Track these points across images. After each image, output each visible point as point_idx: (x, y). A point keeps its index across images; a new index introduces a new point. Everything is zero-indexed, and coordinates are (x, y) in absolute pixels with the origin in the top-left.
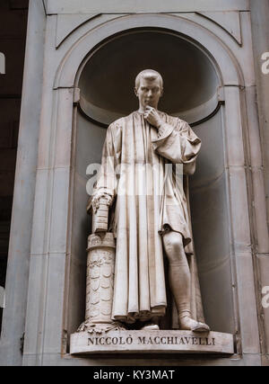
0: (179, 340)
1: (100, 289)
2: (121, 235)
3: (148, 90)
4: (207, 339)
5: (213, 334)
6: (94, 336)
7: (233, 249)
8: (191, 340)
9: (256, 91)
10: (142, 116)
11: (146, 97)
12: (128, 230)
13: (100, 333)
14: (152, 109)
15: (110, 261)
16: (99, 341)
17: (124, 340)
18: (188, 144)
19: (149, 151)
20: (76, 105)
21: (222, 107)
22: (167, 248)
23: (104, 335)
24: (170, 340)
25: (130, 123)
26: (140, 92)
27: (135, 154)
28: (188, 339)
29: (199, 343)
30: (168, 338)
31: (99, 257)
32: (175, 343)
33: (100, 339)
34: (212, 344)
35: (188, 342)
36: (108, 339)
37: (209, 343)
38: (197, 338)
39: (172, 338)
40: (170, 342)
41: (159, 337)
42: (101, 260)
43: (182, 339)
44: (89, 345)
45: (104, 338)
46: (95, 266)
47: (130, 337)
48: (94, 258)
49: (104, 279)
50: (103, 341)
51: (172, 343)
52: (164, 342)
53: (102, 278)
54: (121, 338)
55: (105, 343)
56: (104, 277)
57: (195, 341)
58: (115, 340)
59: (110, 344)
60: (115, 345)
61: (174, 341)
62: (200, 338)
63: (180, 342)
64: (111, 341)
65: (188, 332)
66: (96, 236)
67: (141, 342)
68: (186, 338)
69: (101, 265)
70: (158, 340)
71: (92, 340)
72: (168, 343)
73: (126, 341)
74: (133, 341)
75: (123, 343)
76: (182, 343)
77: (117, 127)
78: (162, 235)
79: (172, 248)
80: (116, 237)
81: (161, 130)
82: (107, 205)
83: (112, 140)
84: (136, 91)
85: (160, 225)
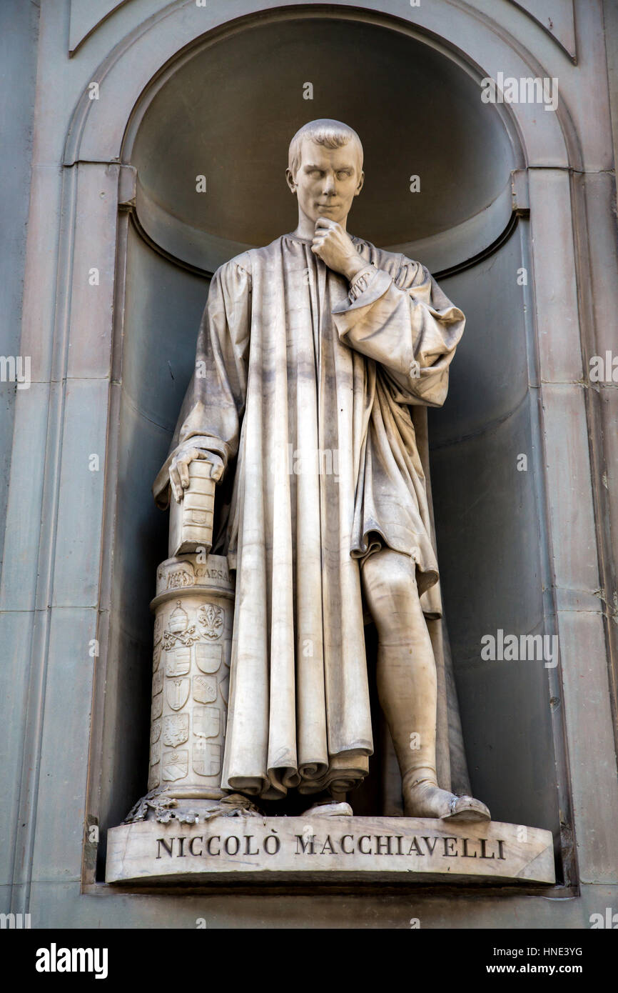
0: (406, 845)
1: (190, 707)
2: (249, 560)
3: (323, 174)
4: (483, 842)
5: (502, 830)
6: (175, 832)
7: (553, 603)
8: (440, 845)
9: (613, 183)
10: (307, 245)
11: (319, 193)
12: (267, 547)
13: (192, 825)
14: (332, 225)
15: (218, 632)
16: (187, 848)
17: (256, 844)
18: (432, 324)
19: (327, 336)
20: (126, 211)
21: (521, 225)
22: (374, 595)
23: (201, 831)
24: (384, 845)
25: (275, 266)
26: (301, 182)
27: (289, 347)
28: (431, 842)
29: (461, 853)
30: (378, 838)
31: (188, 621)
32: (397, 851)
33: (192, 842)
34: (497, 855)
35: (431, 850)
36: (214, 841)
37: (488, 854)
38: (455, 839)
39: (389, 838)
40: (384, 850)
41: (352, 837)
42: (194, 627)
43: (415, 842)
44: (159, 858)
45: (202, 838)
46: (178, 644)
47: (273, 834)
48: (174, 621)
49: (203, 678)
50: (199, 847)
51: (389, 853)
52: (365, 847)
53: (198, 676)
54: (248, 838)
55: (205, 852)
56: (202, 674)
57: (452, 847)
58: (232, 843)
59: (219, 854)
60: (232, 858)
61: (394, 848)
62: (465, 841)
63: (411, 850)
64: (221, 845)
65: (432, 824)
66: (181, 562)
67: (304, 851)
68: (426, 839)
69: (195, 642)
70: (350, 844)
71: (169, 845)
72: (379, 853)
73: (262, 848)
74: (283, 845)
75: (253, 850)
76: (416, 852)
77: (238, 275)
78: (359, 561)
79: (390, 594)
80: (234, 567)
81: (360, 285)
82: (212, 480)
83: (222, 310)
84: (291, 178)
85: (356, 535)
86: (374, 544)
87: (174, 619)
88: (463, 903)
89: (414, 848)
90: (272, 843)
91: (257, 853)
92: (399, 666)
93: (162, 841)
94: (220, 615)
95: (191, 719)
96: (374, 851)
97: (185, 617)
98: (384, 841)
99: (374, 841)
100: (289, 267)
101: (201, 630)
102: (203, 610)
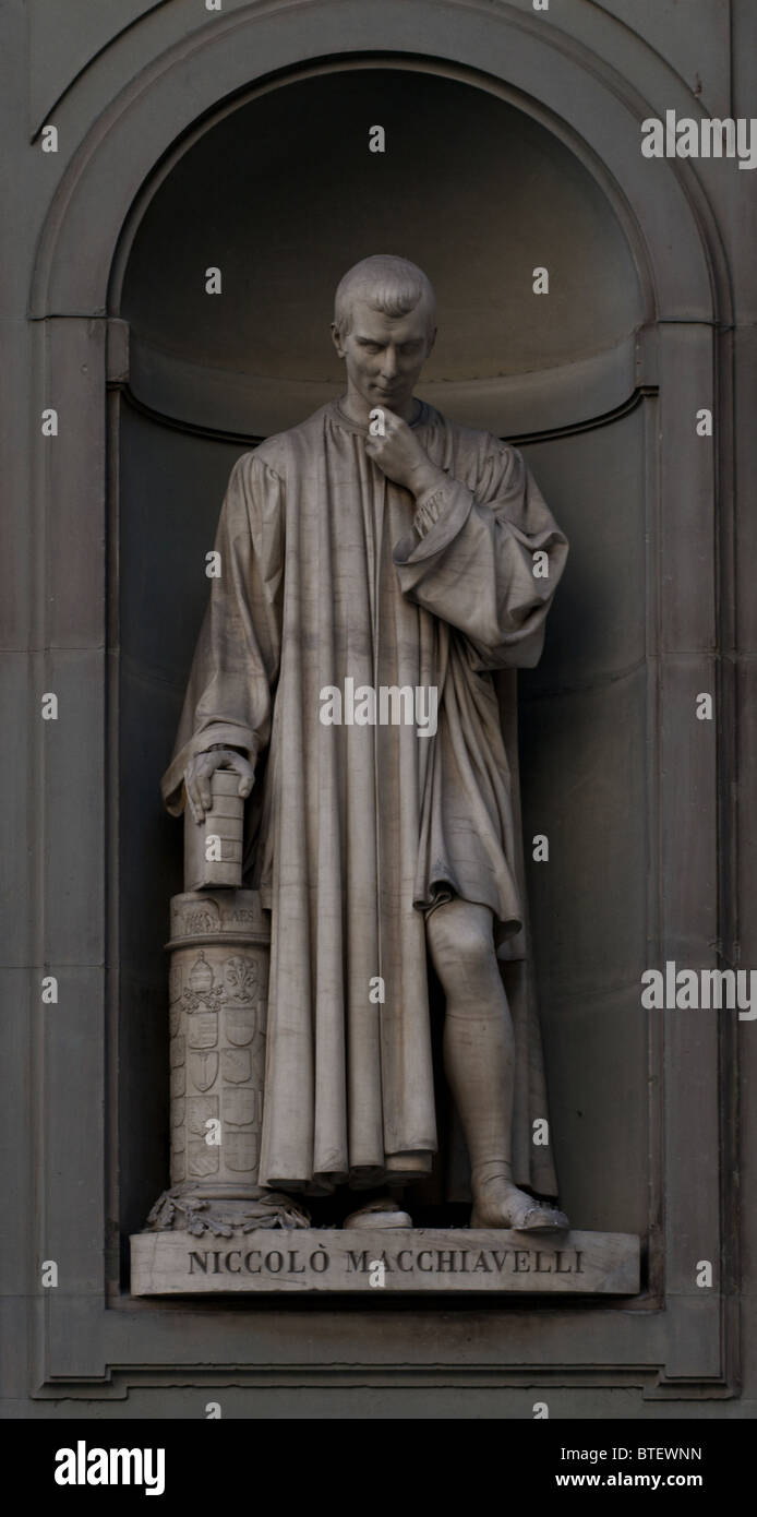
0: (472, 1260)
1: (219, 1088)
4: (560, 1253)
5: (583, 1239)
6: (209, 1245)
8: (510, 1259)
10: (359, 439)
11: (377, 373)
12: (310, 884)
13: (229, 1237)
14: (393, 423)
15: (250, 991)
16: (223, 1264)
17: (302, 1260)
18: (523, 567)
19: (384, 588)
20: (116, 389)
22: (442, 957)
23: (238, 1244)
24: (447, 1262)
25: (315, 470)
27: (335, 603)
28: (500, 1256)
29: (533, 1268)
30: (440, 1253)
31: (213, 978)
32: (460, 1268)
33: (228, 1256)
34: (574, 1268)
35: (500, 1266)
36: (255, 1256)
37: (565, 1267)
38: (528, 1252)
39: (452, 1253)
40: (446, 1266)
41: (411, 1252)
42: (221, 987)
43: (482, 1256)
44: (191, 1273)
45: (239, 1253)
46: (202, 1008)
47: (320, 1249)
48: (196, 978)
49: (233, 1052)
50: (236, 1262)
51: (452, 1269)
52: (425, 1265)
53: (227, 1049)
54: (292, 1254)
55: (243, 1268)
56: (233, 1046)
57: (524, 1261)
58: (274, 1259)
59: (259, 1271)
60: (275, 1275)
61: (458, 1264)
62: (538, 1254)
63: (477, 1266)
64: (262, 1261)
65: (502, 1236)
66: (203, 900)
67: (356, 1268)
68: (494, 1253)
69: (222, 1006)
70: (408, 1261)
71: (203, 1259)
72: (440, 1269)
73: (308, 1265)
74: (332, 1262)
75: (298, 1268)
76: (482, 1269)
77: (266, 480)
78: (424, 912)
79: (459, 960)
80: (268, 907)
81: (429, 509)
82: (240, 797)
83: (246, 530)
84: (337, 336)
85: (420, 881)
86: (443, 892)
87: (197, 974)
88: (534, 1319)
89: (480, 1263)
90: (319, 1259)
91: (303, 1271)
92: (470, 1044)
93: (194, 1254)
94: (252, 970)
95: (221, 1103)
96: (435, 1268)
97: (209, 973)
98: (446, 1257)
99: (436, 1256)
100: (335, 475)
101: (230, 990)
102: (232, 964)
